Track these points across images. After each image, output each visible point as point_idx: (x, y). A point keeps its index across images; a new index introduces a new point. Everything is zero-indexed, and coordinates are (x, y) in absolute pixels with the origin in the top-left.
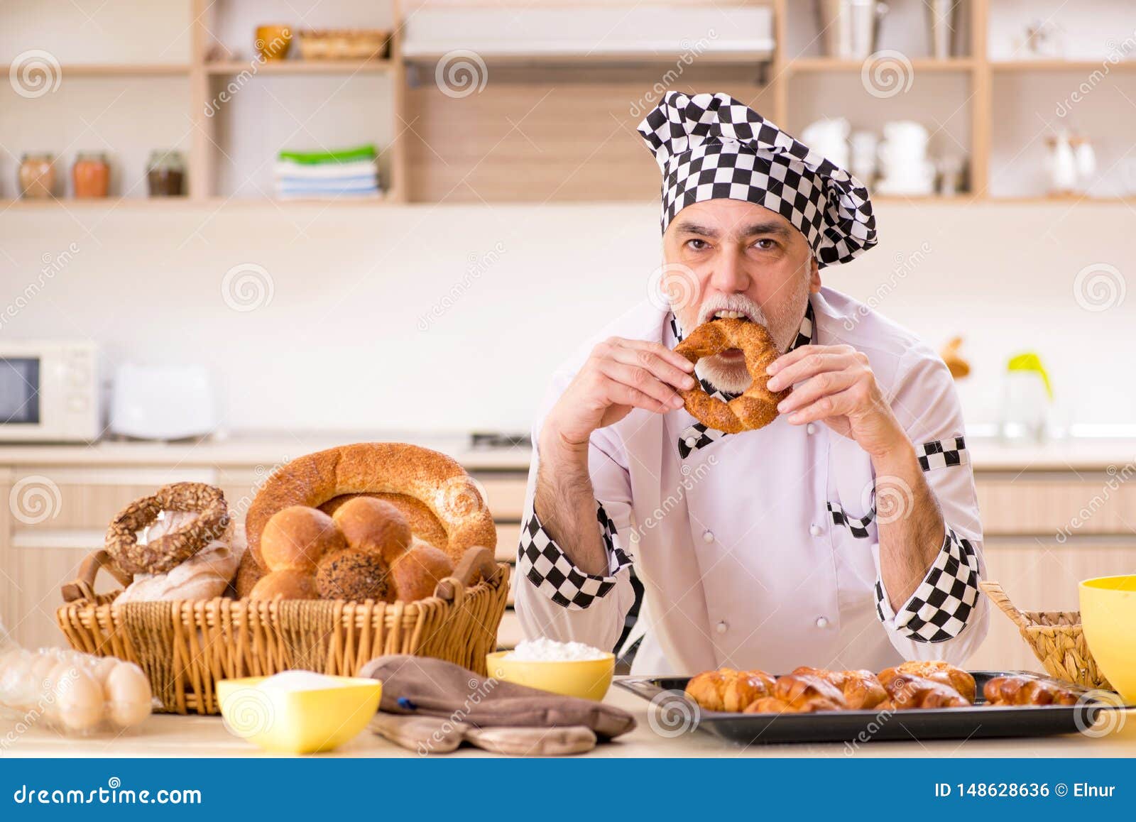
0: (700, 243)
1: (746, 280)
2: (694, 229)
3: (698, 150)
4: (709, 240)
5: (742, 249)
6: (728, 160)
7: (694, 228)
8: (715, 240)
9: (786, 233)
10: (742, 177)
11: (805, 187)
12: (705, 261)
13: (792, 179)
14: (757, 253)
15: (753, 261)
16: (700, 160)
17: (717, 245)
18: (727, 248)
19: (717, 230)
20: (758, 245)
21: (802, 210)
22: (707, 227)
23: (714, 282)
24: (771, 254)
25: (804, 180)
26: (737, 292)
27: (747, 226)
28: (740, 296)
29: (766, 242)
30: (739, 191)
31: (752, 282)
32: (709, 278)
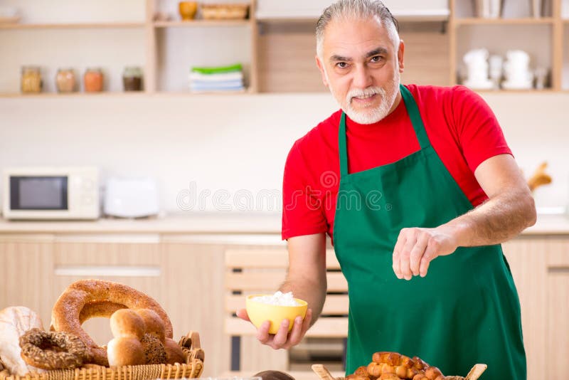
0: (343, 64)
1: (370, 80)
2: (340, 58)
4: (349, 62)
5: (365, 64)
12: (348, 73)
14: (373, 65)
15: (371, 68)
17: (352, 64)
19: (351, 57)
20: (372, 60)
24: (378, 64)
26: (367, 87)
27: (366, 53)
29: (376, 58)
31: (372, 78)
32: (351, 81)
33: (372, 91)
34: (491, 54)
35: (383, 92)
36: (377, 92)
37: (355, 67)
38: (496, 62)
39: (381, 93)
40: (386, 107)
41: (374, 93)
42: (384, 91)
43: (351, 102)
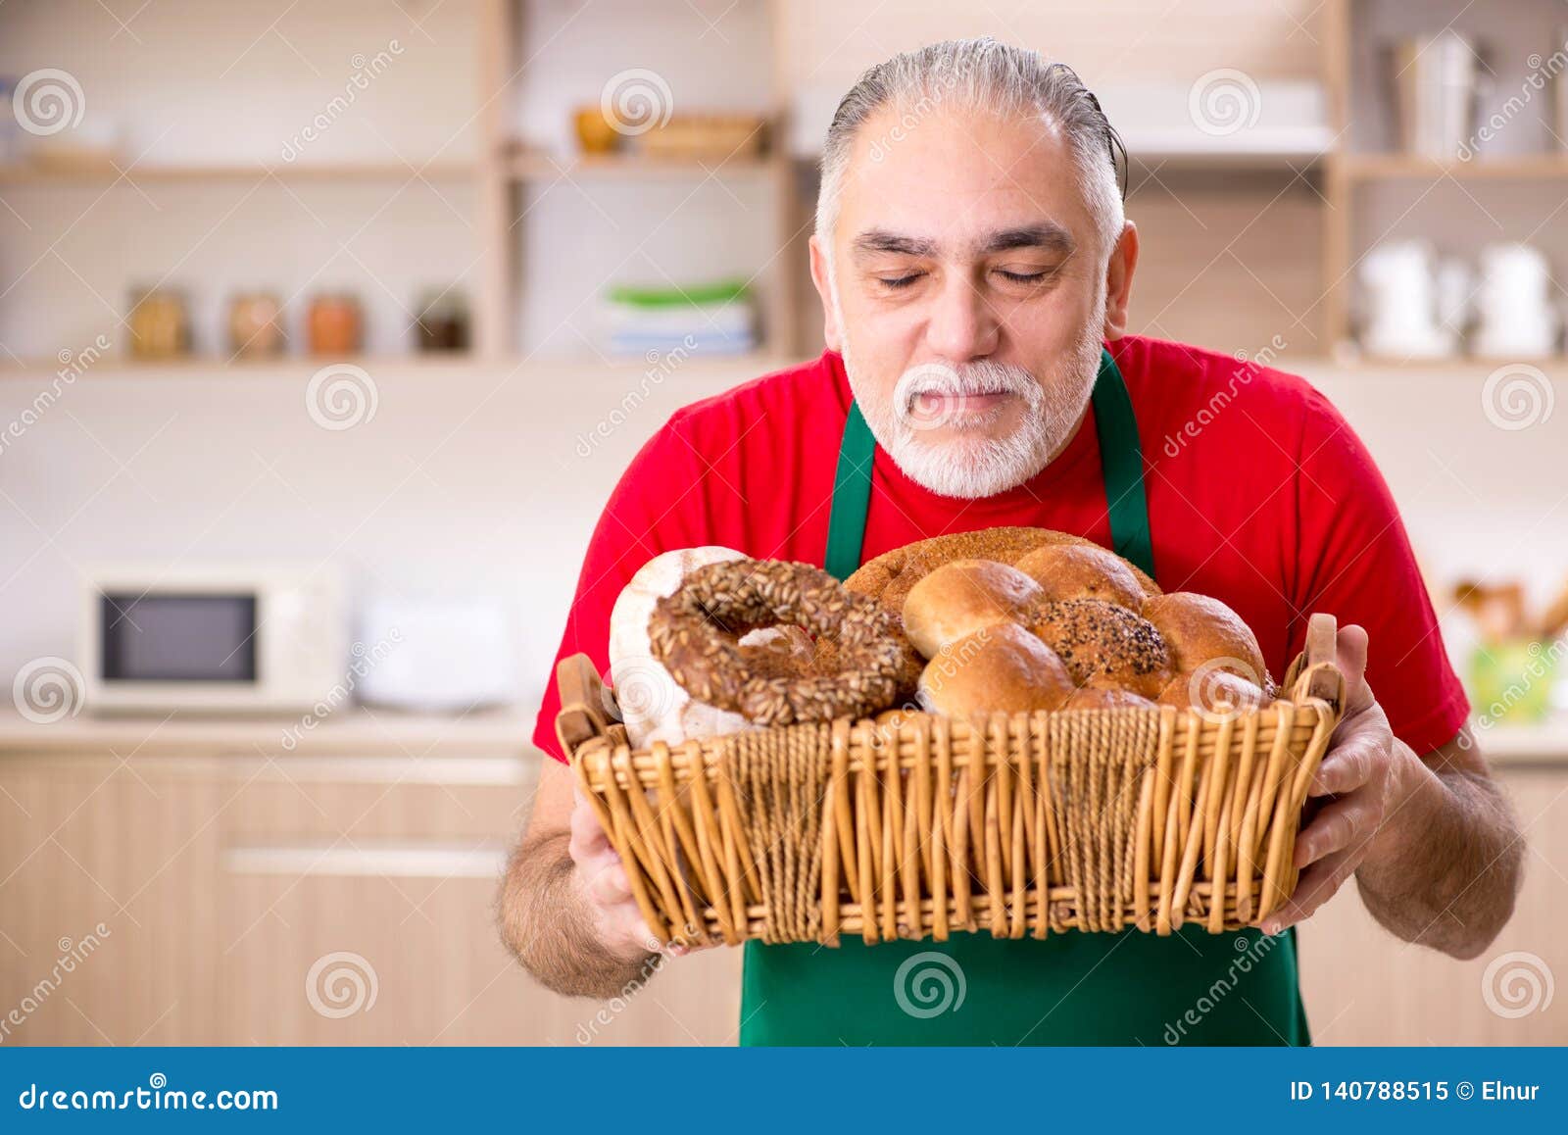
1: (991, 334)
2: (890, 244)
5: (980, 274)
7: (893, 241)
8: (933, 260)
12: (914, 300)
14: (1008, 283)
15: (1000, 295)
17: (934, 268)
18: (955, 276)
19: (933, 242)
22: (914, 237)
23: (934, 339)
26: (974, 358)
27: (991, 232)
28: (981, 365)
31: (1002, 336)
32: (920, 332)
35: (1034, 394)
36: (1009, 385)
37: (940, 281)
39: (1027, 393)
40: (1036, 446)
41: (997, 385)
43: (910, 409)
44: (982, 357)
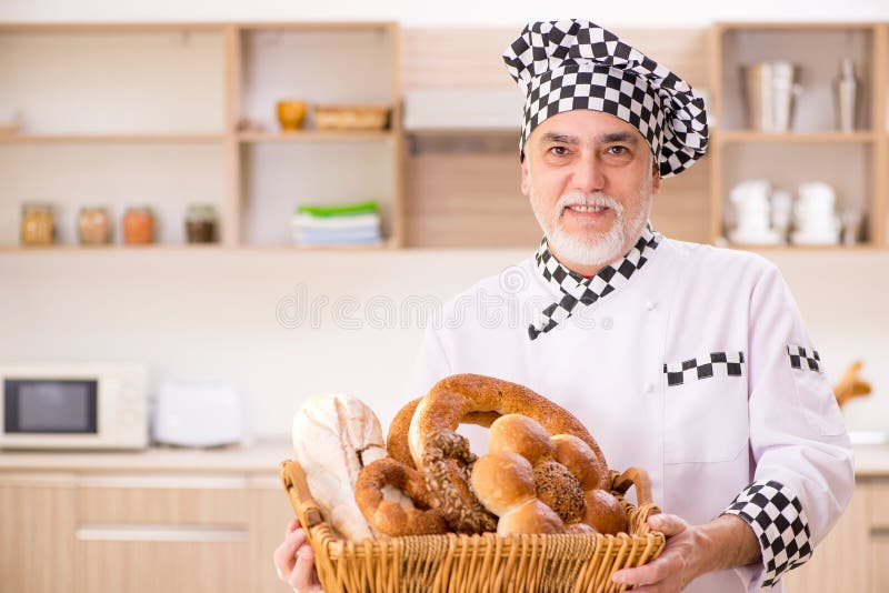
0: (561, 150)
1: (601, 181)
2: (557, 138)
3: (558, 71)
4: (571, 147)
5: (598, 155)
6: (584, 78)
8: (576, 147)
9: (635, 141)
10: (597, 91)
11: (648, 102)
12: (566, 164)
13: (638, 95)
14: (610, 159)
15: (606, 164)
16: (560, 79)
17: (577, 151)
18: (586, 153)
19: (577, 138)
20: (611, 151)
21: (647, 121)
22: (569, 135)
23: (574, 178)
24: (622, 158)
25: (647, 97)
26: (593, 191)
27: (603, 135)
28: (598, 194)
29: (619, 148)
30: (596, 103)
31: (606, 181)
32: (569, 178)
33: (601, 200)
34: (774, 188)
35: (619, 208)
36: (609, 205)
37: (580, 156)
38: (782, 201)
39: (616, 208)
41: (603, 204)
42: (621, 208)
43: (562, 215)
44: (597, 190)
